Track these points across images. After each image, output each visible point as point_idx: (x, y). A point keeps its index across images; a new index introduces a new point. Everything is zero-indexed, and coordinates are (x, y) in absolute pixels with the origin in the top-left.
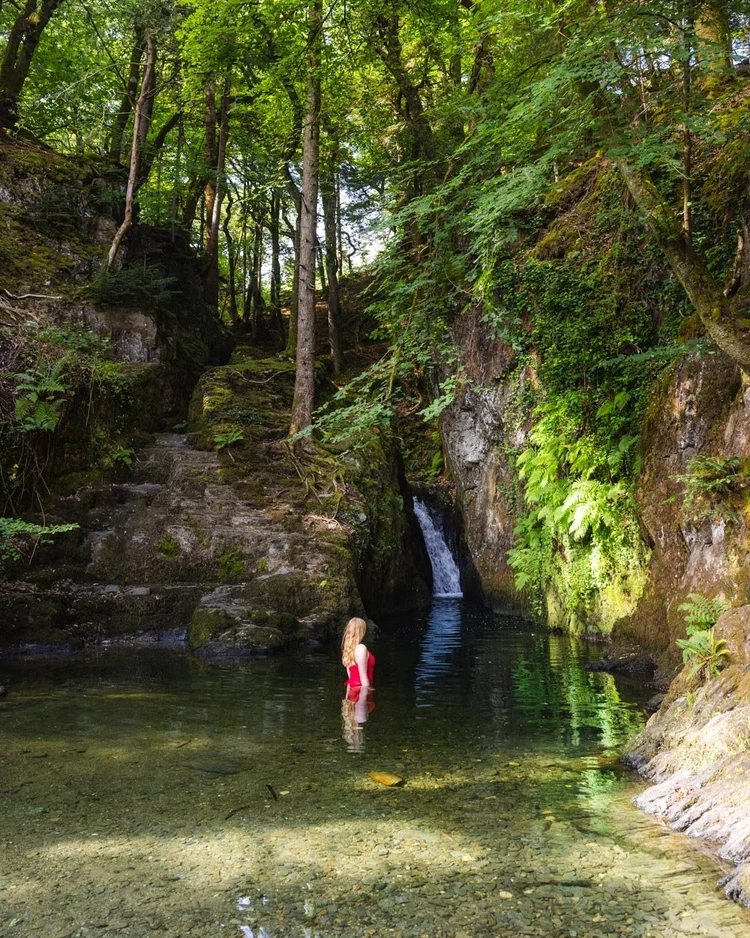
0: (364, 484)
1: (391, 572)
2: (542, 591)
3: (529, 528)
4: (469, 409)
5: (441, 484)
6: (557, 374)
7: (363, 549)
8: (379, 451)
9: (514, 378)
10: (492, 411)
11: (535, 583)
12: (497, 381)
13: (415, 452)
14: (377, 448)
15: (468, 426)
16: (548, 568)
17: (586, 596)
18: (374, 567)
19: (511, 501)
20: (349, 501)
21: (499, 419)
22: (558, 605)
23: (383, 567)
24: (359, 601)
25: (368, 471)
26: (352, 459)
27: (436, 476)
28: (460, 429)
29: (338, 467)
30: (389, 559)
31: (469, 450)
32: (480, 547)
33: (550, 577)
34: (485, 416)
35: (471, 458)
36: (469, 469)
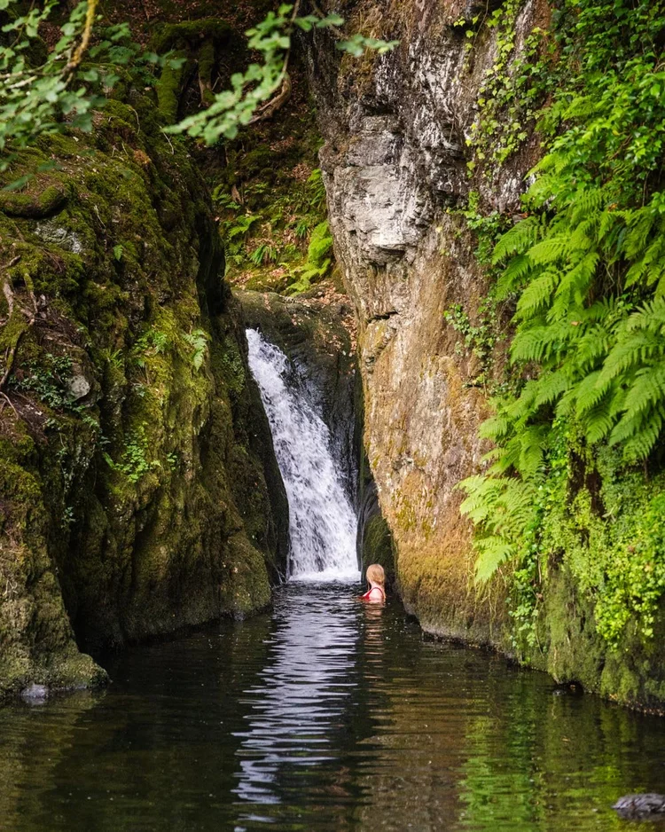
0: (92, 300)
1: (161, 528)
2: (540, 586)
3: (518, 426)
4: (382, 108)
5: (326, 301)
6: (610, 17)
7: (78, 469)
8: (141, 212)
9: (502, 28)
10: (440, 116)
11: (525, 566)
12: (457, 34)
13: (267, 218)
14: (138, 203)
15: (381, 152)
16: (556, 531)
17: (645, 606)
18: (112, 516)
19: (478, 352)
20: (42, 342)
21: (458, 138)
22: (575, 622)
23: (137, 513)
24: (54, 607)
25: (106, 266)
26: (61, 231)
27: (314, 280)
28: (359, 160)
29: (18, 251)
30: (156, 494)
31: (380, 216)
32: (397, 467)
33: (562, 552)
34: (422, 127)
35: (387, 237)
36: (378, 267)
